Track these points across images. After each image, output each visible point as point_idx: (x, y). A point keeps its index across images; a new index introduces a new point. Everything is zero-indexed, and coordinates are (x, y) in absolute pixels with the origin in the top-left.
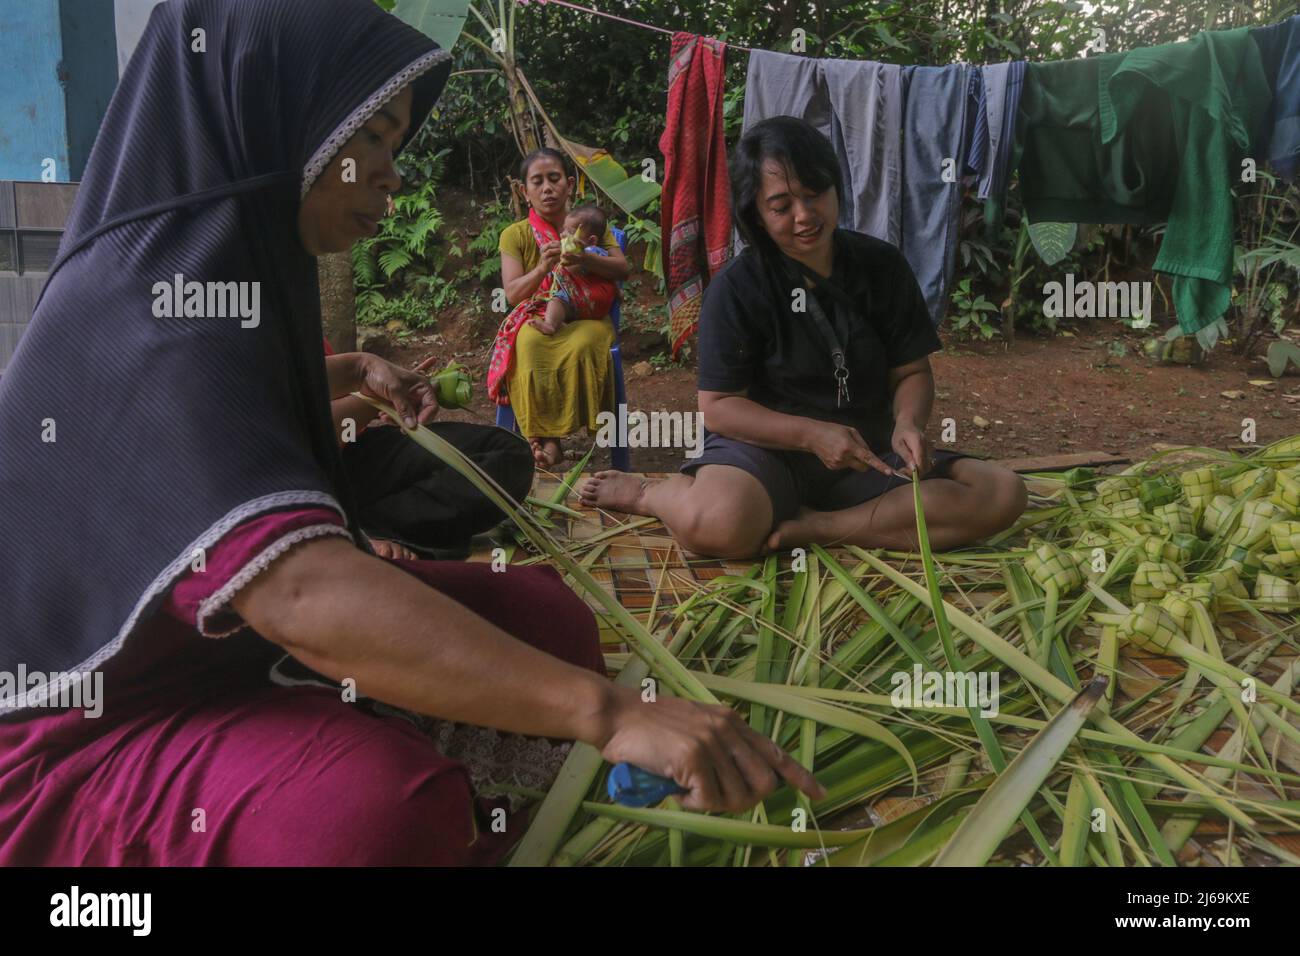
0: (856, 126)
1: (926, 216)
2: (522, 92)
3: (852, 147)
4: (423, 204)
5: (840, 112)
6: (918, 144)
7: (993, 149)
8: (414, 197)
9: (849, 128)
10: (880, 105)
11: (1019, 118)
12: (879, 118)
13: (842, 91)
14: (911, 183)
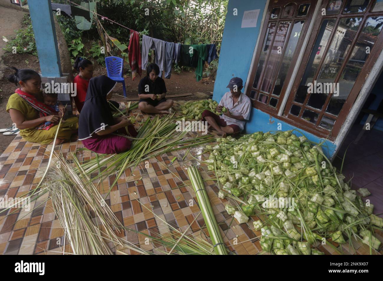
0: (159, 49)
1: (168, 63)
2: (99, 25)
3: (158, 53)
4: (80, 42)
5: (156, 47)
6: (167, 53)
7: (177, 56)
8: (77, 40)
9: (158, 50)
10: (162, 47)
11: (180, 52)
12: (162, 49)
13: (157, 43)
14: (166, 59)
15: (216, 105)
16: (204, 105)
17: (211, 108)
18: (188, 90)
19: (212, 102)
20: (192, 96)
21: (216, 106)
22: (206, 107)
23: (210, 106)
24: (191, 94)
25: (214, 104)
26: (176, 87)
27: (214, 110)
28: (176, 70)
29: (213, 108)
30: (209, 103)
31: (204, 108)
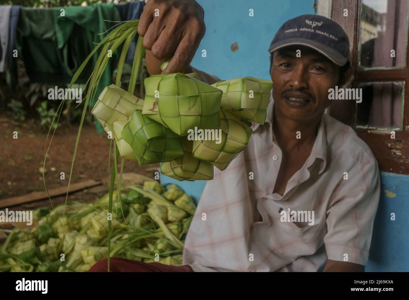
15: (178, 202)
16: (124, 214)
17: (161, 223)
18: (82, 173)
19: (161, 193)
20: (94, 190)
21: (180, 209)
22: (136, 220)
23: (154, 212)
24: (91, 182)
25: (172, 201)
26: (42, 170)
27: (174, 227)
28: (44, 122)
29: (167, 222)
30: (149, 200)
31: (125, 230)
